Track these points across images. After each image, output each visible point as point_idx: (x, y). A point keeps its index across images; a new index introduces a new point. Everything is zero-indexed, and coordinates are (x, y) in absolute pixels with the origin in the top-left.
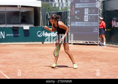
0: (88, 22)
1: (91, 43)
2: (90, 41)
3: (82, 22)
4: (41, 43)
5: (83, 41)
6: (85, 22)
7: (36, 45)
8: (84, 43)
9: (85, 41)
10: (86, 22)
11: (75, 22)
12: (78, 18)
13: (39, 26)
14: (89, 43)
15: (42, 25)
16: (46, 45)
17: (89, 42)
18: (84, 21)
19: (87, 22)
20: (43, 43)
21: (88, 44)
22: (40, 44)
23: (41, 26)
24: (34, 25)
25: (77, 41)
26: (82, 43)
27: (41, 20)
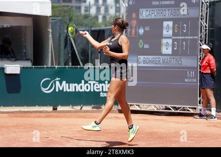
0: (172, 57)
1: (178, 111)
2: (177, 106)
3: (155, 57)
4: (50, 109)
5: (157, 105)
6: (164, 57)
7: (38, 114)
8: (161, 110)
9: (164, 106)
10: (166, 57)
11: (139, 57)
12: (146, 46)
13: (45, 66)
14: (173, 111)
15: (52, 64)
16: (63, 114)
17: (174, 108)
18: (161, 54)
19: (168, 57)
20: (55, 109)
21: (170, 112)
22: (46, 112)
23: (50, 66)
24: (32, 61)
25: (141, 105)
26: (156, 110)
27: (50, 51)
